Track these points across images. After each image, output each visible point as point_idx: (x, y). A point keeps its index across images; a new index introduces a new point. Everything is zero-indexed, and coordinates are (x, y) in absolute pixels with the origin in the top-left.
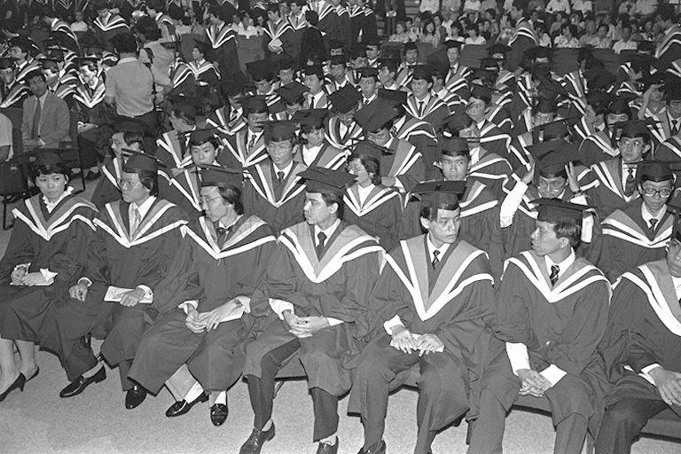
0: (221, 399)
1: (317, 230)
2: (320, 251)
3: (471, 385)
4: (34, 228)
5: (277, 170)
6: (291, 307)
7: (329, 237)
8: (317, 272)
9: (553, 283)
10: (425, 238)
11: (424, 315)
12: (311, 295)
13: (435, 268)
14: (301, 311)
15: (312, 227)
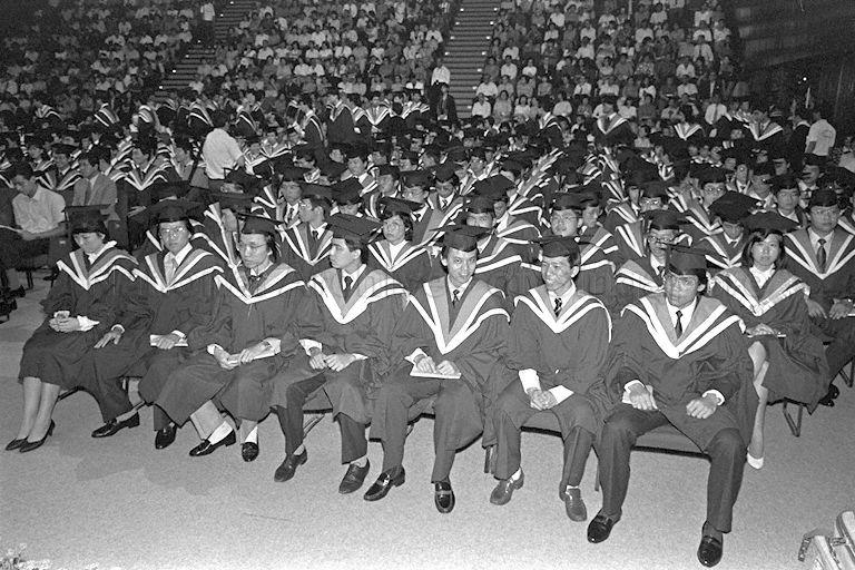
0: (252, 438)
1: (345, 274)
2: (347, 294)
3: (486, 411)
4: (75, 278)
5: (312, 229)
6: (320, 346)
7: (355, 281)
8: (344, 313)
9: (557, 314)
10: (446, 280)
11: (444, 349)
12: (337, 335)
13: (454, 306)
14: (329, 350)
15: (339, 270)
